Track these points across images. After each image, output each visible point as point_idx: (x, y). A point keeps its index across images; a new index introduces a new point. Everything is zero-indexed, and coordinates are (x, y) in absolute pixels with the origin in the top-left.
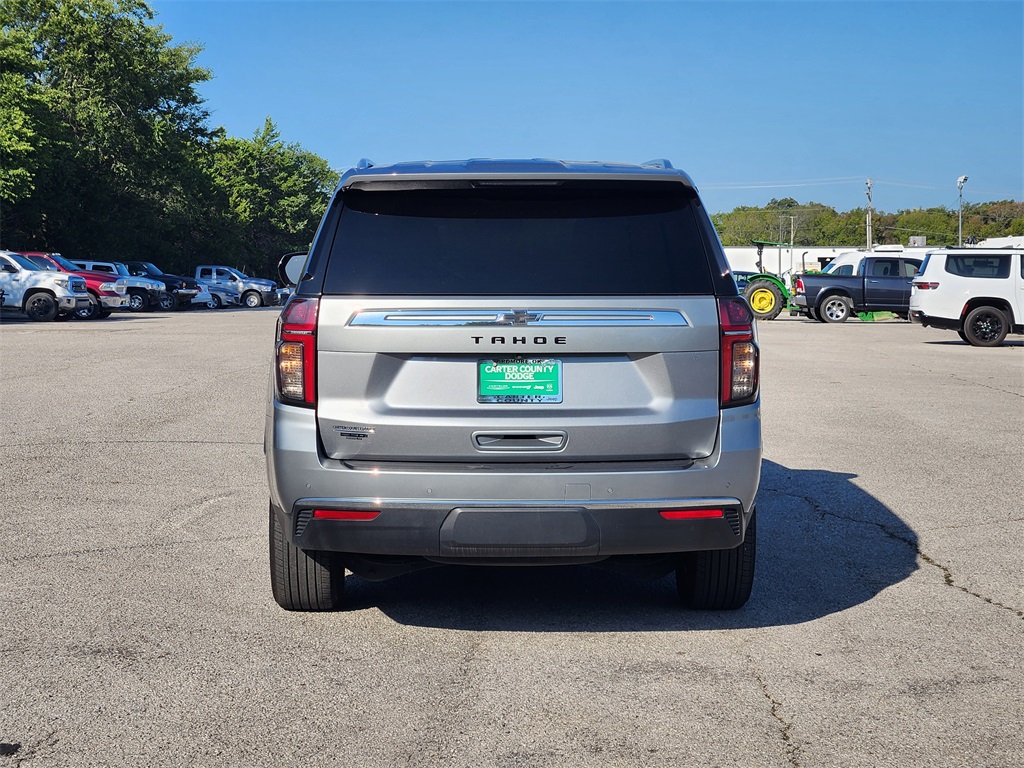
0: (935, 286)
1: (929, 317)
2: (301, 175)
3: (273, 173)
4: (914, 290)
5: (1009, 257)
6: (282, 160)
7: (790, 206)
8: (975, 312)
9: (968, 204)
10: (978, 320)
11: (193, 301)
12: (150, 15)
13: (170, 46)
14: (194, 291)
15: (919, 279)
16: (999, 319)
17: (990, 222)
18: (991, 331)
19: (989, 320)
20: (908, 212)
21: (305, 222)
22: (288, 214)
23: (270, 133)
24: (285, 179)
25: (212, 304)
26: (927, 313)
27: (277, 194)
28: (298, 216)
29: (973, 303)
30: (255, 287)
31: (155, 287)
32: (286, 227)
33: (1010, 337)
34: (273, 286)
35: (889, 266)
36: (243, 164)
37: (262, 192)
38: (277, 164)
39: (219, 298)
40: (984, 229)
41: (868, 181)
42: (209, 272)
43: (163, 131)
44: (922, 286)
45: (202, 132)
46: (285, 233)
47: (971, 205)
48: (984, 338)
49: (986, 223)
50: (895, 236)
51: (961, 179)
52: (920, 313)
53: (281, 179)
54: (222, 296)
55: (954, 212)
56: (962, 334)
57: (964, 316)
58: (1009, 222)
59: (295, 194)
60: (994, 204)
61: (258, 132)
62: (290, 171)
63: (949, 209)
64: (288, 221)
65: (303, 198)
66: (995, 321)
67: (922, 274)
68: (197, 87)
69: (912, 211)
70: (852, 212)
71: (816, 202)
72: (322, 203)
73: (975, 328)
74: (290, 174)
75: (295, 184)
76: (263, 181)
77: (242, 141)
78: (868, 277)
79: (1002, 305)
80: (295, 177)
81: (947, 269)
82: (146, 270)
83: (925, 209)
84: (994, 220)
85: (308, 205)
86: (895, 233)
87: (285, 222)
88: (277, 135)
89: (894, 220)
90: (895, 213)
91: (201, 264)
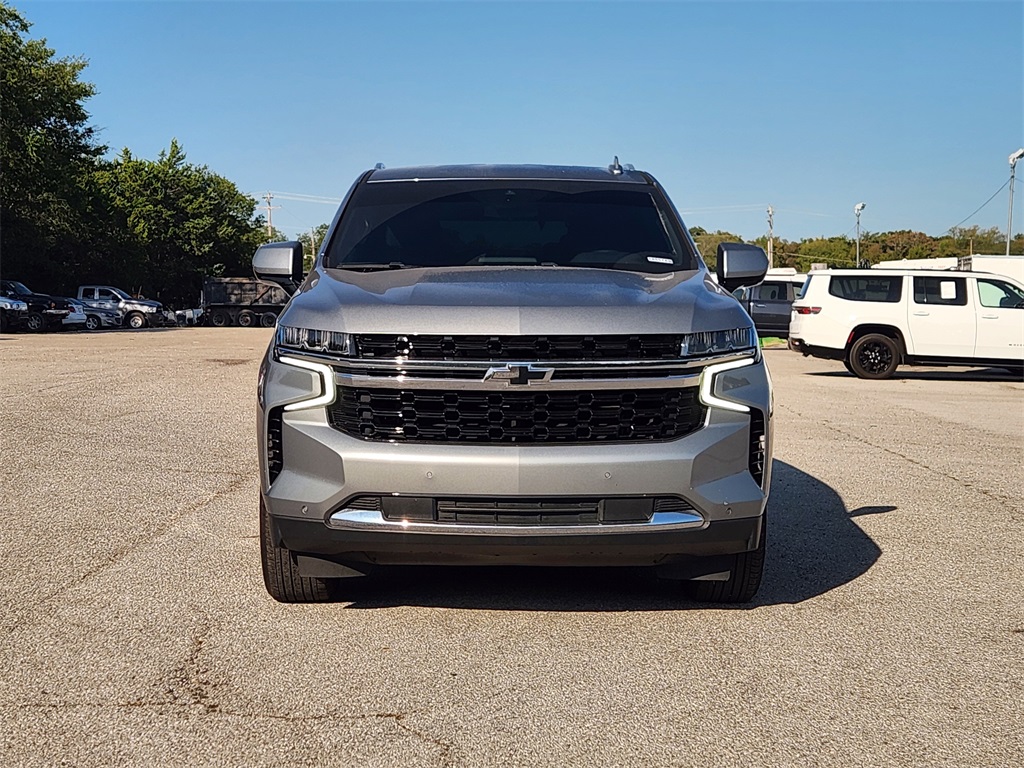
0: (816, 310)
1: (811, 346)
2: (207, 197)
3: (179, 196)
4: (794, 314)
5: (900, 278)
6: (189, 182)
7: (698, 234)
8: (862, 340)
9: (868, 233)
10: (865, 349)
11: (64, 321)
12: (25, 27)
13: (53, 60)
14: (64, 312)
15: (799, 303)
16: (888, 348)
17: (888, 250)
18: (880, 362)
19: (877, 349)
20: (811, 241)
21: (211, 245)
22: (192, 236)
23: (176, 154)
24: (191, 202)
25: (91, 324)
26: (808, 342)
27: (182, 216)
28: (203, 238)
29: (860, 331)
30: (139, 308)
31: (15, 306)
32: (191, 249)
33: (900, 368)
34: (158, 307)
35: (777, 289)
36: (147, 186)
37: (166, 213)
38: (183, 186)
39: (99, 319)
40: (882, 255)
41: (770, 209)
42: (92, 292)
43: (36, 147)
44: (803, 310)
45: (85, 149)
46: (190, 255)
47: (870, 234)
48: (872, 369)
49: (885, 252)
50: (798, 263)
51: (859, 206)
52: (801, 341)
53: (187, 201)
54: (103, 316)
55: (854, 241)
56: (847, 365)
57: (849, 344)
58: (907, 251)
59: (200, 216)
60: (892, 233)
61: (163, 154)
62: (196, 192)
63: (849, 238)
64: (193, 243)
65: (208, 221)
66: (884, 350)
67: (802, 297)
68: (85, 104)
69: (814, 239)
70: (758, 240)
71: (723, 231)
72: (228, 226)
73: (862, 357)
74: (196, 196)
75: (201, 207)
76: (167, 202)
77: (147, 163)
78: (753, 301)
79: (893, 332)
80: (201, 199)
81: (831, 291)
82: (13, 290)
83: (826, 238)
84: (892, 248)
85: (214, 227)
86: (798, 260)
87: (190, 244)
88: (184, 157)
89: (797, 248)
90: (799, 242)
91: (84, 285)
